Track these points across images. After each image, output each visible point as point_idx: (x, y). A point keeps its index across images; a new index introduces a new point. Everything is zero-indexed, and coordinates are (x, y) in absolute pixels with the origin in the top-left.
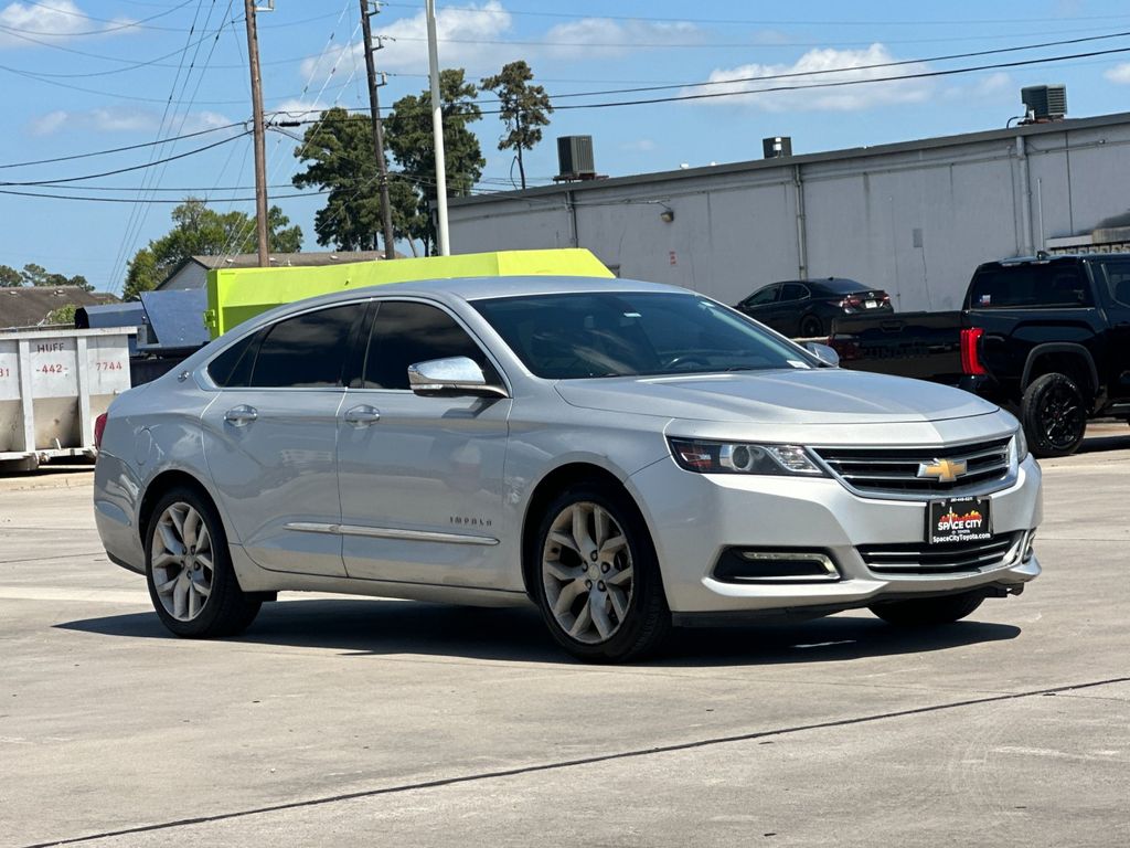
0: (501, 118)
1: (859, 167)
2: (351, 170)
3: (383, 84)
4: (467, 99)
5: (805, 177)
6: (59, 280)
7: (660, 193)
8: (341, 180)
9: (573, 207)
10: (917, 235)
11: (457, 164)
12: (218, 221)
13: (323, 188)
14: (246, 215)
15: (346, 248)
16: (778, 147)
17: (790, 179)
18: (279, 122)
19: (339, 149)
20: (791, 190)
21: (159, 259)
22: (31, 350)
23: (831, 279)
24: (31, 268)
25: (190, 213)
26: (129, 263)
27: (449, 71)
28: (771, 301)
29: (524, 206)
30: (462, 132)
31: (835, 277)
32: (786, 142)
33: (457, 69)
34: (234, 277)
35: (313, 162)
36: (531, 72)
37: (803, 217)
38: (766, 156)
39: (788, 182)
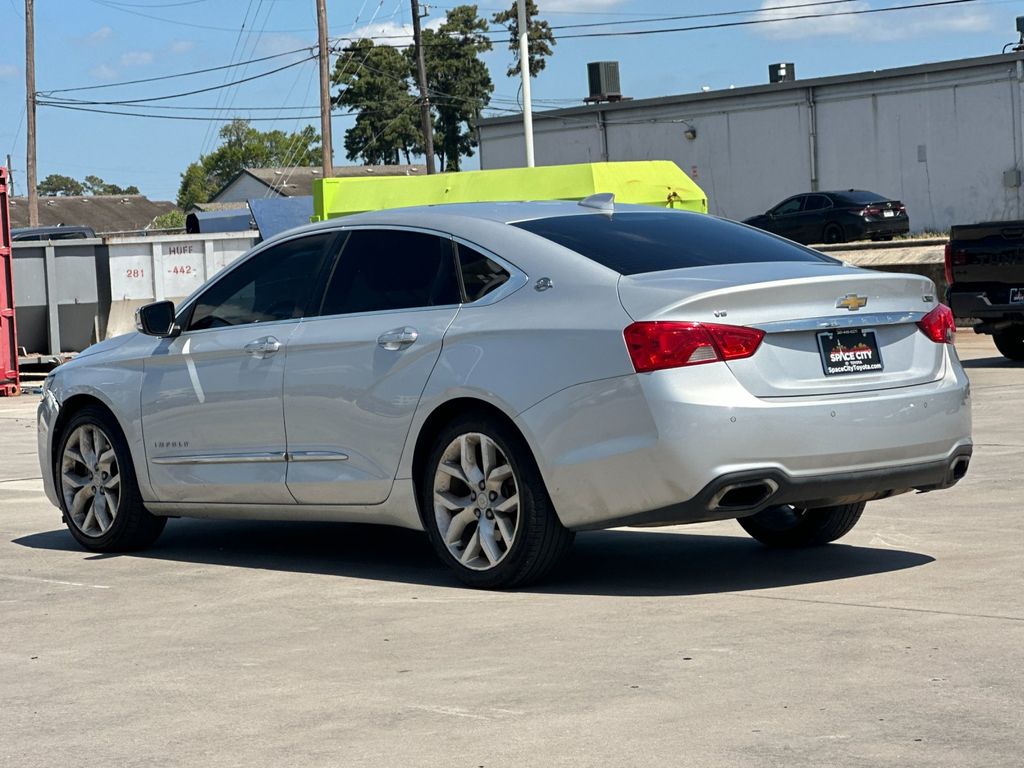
0: (511, 48)
1: (868, 89)
2: (378, 93)
3: (426, 15)
4: (479, 31)
5: (818, 99)
6: (115, 190)
7: (684, 113)
8: (368, 103)
9: (604, 125)
10: (922, 151)
11: (470, 89)
12: (261, 138)
13: (352, 110)
14: (285, 134)
15: (372, 161)
16: (783, 72)
17: (804, 100)
18: (343, 47)
19: (366, 75)
20: (805, 110)
21: (208, 172)
22: (164, 253)
23: (852, 190)
24: (90, 179)
25: (236, 131)
26: (182, 175)
27: (464, 6)
28: (795, 210)
29: (559, 125)
30: (475, 61)
31: (855, 189)
32: (790, 67)
33: (471, 5)
34: (338, 185)
35: (344, 87)
36: (538, 9)
37: (815, 135)
38: (771, 81)
39: (802, 103)
